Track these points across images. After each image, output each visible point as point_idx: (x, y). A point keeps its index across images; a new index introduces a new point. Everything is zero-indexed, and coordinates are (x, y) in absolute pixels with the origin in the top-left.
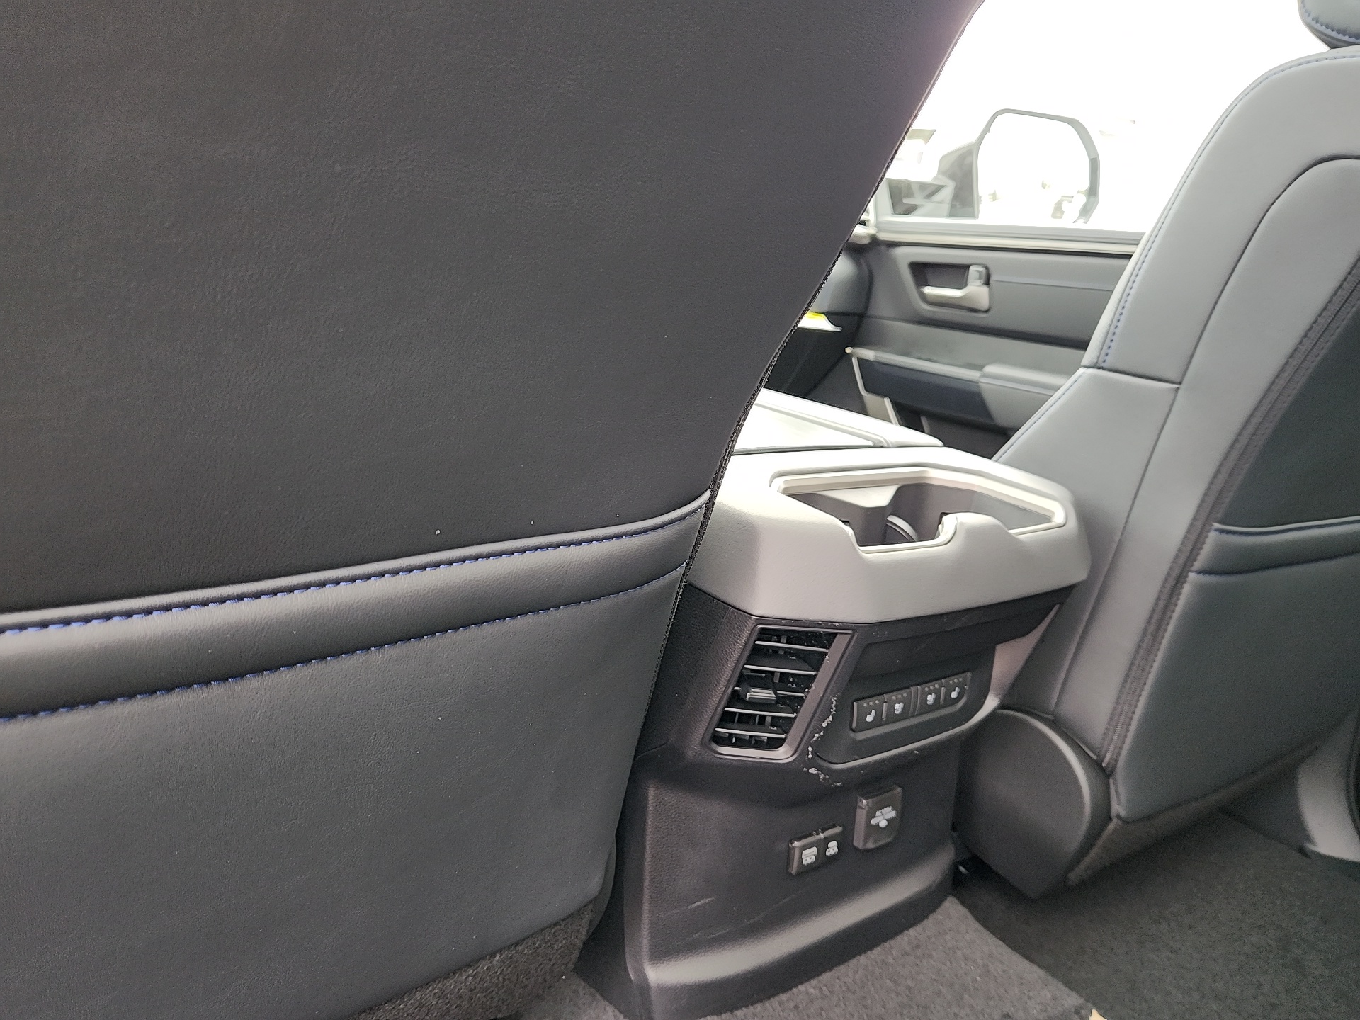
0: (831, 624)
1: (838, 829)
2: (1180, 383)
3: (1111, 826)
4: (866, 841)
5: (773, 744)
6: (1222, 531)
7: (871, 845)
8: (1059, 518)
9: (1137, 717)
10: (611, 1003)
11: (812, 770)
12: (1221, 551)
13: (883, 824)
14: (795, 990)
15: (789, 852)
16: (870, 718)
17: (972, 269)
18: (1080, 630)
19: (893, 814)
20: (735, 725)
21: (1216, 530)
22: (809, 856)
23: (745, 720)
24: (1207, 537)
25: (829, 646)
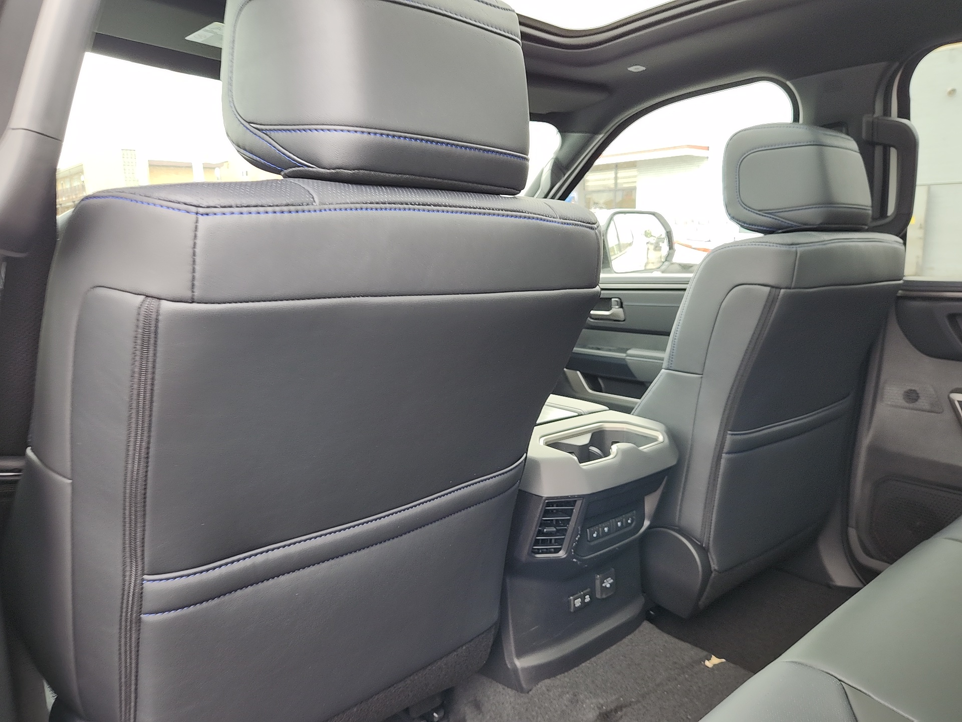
0: (573, 497)
1: (588, 590)
2: (702, 374)
3: (713, 575)
4: (602, 594)
5: (557, 551)
6: (732, 434)
7: (604, 596)
8: (660, 439)
9: (713, 522)
10: (500, 683)
11: (574, 560)
12: (734, 443)
13: (608, 586)
14: (581, 666)
15: (569, 602)
16: (595, 535)
17: (613, 299)
18: (682, 485)
19: (612, 581)
20: (540, 544)
21: (730, 434)
22: (578, 603)
23: (544, 542)
24: (726, 438)
25: (574, 506)
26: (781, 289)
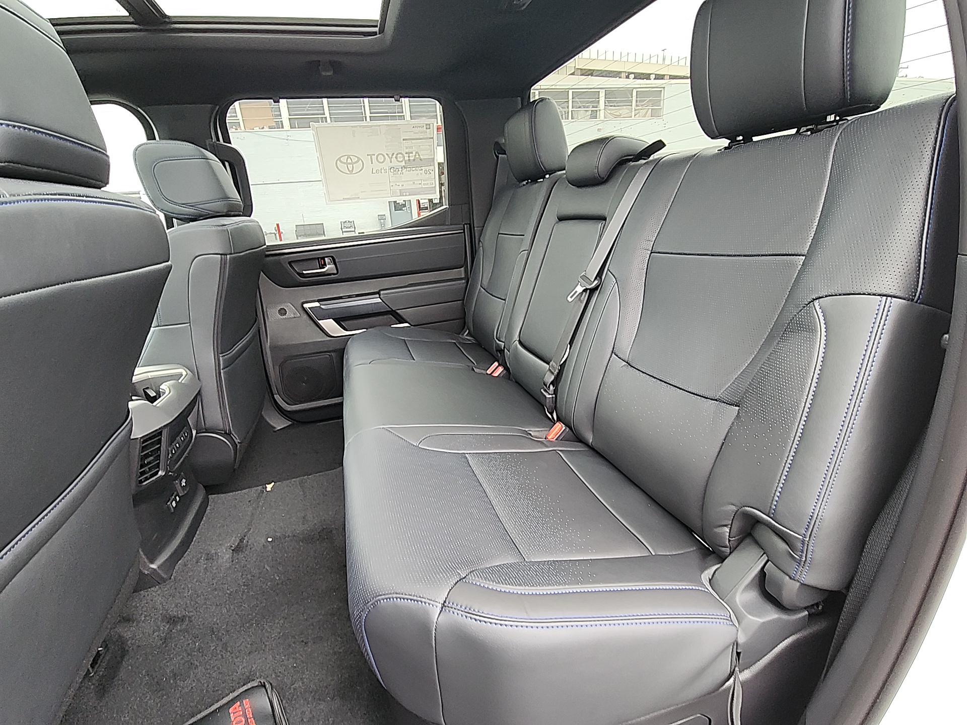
0: (159, 429)
1: (176, 492)
2: (189, 323)
3: (238, 447)
4: (183, 492)
5: (157, 473)
8: (184, 373)
11: (170, 473)
12: (225, 361)
13: (184, 484)
15: (169, 506)
16: (173, 452)
19: (185, 480)
20: (144, 474)
21: (221, 357)
22: (174, 504)
23: (146, 471)
24: (220, 360)
25: (161, 435)
26: (226, 255)
